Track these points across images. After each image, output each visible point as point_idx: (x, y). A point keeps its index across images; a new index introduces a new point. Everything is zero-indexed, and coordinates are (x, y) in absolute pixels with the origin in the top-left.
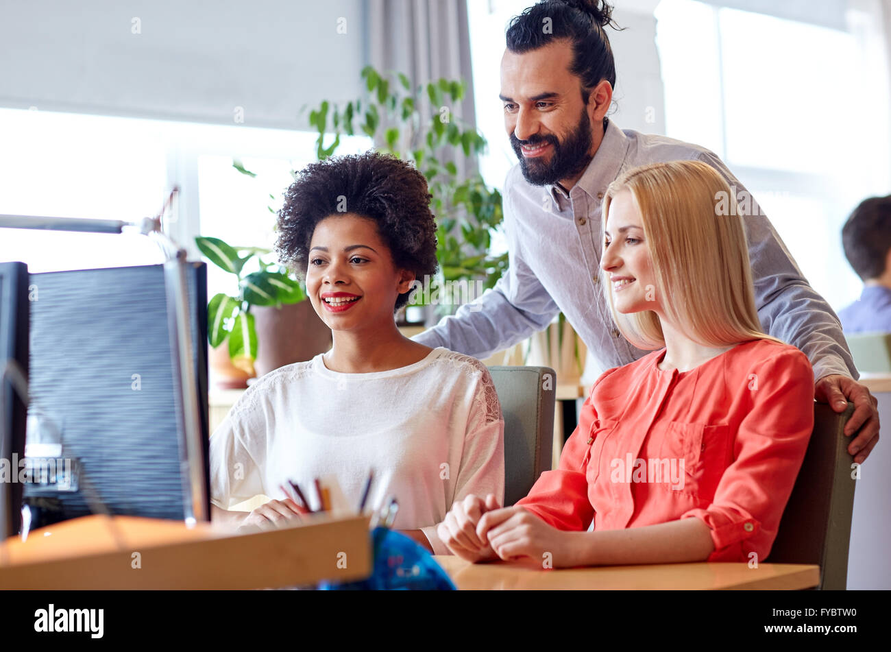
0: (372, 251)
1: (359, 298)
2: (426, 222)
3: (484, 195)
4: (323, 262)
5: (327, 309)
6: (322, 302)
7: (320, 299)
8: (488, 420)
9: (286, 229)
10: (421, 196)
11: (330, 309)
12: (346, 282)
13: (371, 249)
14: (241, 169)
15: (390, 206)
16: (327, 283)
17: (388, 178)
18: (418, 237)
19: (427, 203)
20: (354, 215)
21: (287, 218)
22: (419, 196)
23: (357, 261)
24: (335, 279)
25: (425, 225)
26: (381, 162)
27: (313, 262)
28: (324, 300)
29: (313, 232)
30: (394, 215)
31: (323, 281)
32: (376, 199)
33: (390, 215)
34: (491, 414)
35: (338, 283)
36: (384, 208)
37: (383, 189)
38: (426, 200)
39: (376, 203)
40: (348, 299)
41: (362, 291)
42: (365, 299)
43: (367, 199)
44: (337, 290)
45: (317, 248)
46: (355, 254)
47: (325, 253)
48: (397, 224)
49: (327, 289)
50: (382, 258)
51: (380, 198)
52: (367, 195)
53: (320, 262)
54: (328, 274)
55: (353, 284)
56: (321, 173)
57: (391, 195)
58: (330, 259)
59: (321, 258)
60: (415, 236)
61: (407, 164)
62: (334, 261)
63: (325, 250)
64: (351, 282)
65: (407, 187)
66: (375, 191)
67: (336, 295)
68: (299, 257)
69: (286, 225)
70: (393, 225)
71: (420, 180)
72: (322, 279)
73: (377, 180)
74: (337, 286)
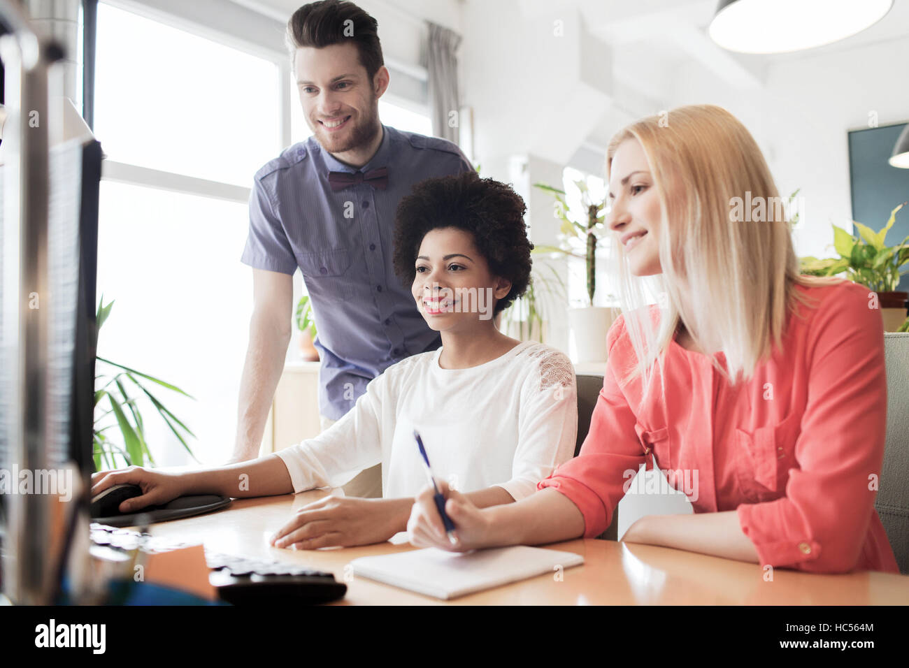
0: (468, 260)
13: (467, 257)
23: (454, 267)
27: (419, 270)
29: (420, 244)
45: (421, 257)
50: (478, 266)
53: (424, 270)
54: (428, 281)
62: (435, 269)
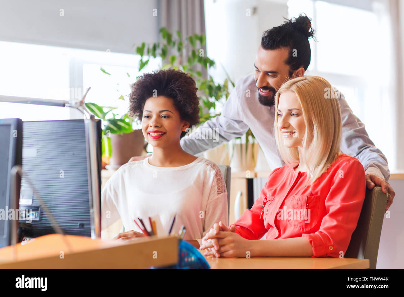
0: (171, 113)
1: (165, 133)
2: (195, 101)
3: (214, 87)
4: (149, 117)
5: (151, 138)
6: (148, 134)
7: (147, 133)
8: (218, 194)
9: (133, 102)
10: (193, 89)
11: (152, 137)
12: (159, 126)
14: (104, 71)
15: (179, 93)
16: (151, 126)
17: (179, 81)
18: (192, 107)
19: (196, 92)
20: (163, 97)
21: (133, 97)
22: (192, 89)
23: (165, 117)
24: (155, 125)
25: (195, 102)
26: (176, 73)
27: (145, 117)
28: (149, 134)
29: (145, 103)
30: (181, 97)
31: (149, 125)
32: (173, 90)
33: (179, 98)
34: (220, 191)
35: (156, 126)
36: (177, 94)
37: (177, 86)
38: (195, 91)
39: (173, 92)
40: (160, 134)
41: (166, 130)
42: (168, 134)
43: (169, 89)
44: (156, 129)
45: (147, 111)
46: (164, 114)
47: (150, 113)
48: (182, 101)
49: (151, 129)
50: (175, 116)
51: (175, 90)
52: (169, 88)
53: (148, 117)
54: (151, 122)
55: (162, 127)
56: (149, 78)
57: (180, 89)
58: (152, 116)
59: (148, 115)
60: (190, 107)
61: (187, 75)
62: (154, 117)
63: (150, 112)
64: (162, 126)
65: (187, 85)
66: (173, 86)
67: (155, 132)
68: (138, 114)
69: (133, 100)
70: (180, 102)
71: (193, 82)
72: (149, 124)
73: (174, 81)
74: (156, 128)
